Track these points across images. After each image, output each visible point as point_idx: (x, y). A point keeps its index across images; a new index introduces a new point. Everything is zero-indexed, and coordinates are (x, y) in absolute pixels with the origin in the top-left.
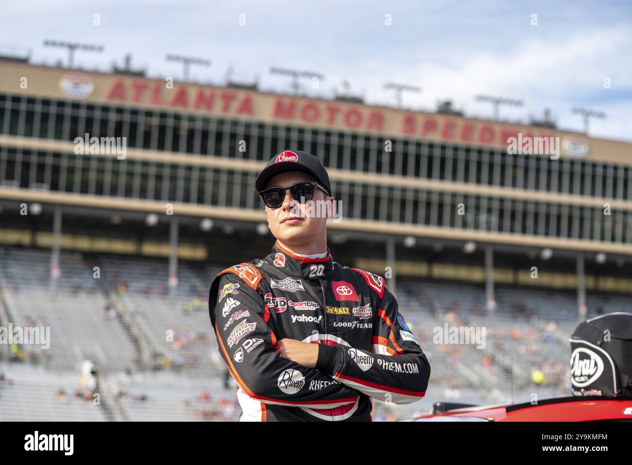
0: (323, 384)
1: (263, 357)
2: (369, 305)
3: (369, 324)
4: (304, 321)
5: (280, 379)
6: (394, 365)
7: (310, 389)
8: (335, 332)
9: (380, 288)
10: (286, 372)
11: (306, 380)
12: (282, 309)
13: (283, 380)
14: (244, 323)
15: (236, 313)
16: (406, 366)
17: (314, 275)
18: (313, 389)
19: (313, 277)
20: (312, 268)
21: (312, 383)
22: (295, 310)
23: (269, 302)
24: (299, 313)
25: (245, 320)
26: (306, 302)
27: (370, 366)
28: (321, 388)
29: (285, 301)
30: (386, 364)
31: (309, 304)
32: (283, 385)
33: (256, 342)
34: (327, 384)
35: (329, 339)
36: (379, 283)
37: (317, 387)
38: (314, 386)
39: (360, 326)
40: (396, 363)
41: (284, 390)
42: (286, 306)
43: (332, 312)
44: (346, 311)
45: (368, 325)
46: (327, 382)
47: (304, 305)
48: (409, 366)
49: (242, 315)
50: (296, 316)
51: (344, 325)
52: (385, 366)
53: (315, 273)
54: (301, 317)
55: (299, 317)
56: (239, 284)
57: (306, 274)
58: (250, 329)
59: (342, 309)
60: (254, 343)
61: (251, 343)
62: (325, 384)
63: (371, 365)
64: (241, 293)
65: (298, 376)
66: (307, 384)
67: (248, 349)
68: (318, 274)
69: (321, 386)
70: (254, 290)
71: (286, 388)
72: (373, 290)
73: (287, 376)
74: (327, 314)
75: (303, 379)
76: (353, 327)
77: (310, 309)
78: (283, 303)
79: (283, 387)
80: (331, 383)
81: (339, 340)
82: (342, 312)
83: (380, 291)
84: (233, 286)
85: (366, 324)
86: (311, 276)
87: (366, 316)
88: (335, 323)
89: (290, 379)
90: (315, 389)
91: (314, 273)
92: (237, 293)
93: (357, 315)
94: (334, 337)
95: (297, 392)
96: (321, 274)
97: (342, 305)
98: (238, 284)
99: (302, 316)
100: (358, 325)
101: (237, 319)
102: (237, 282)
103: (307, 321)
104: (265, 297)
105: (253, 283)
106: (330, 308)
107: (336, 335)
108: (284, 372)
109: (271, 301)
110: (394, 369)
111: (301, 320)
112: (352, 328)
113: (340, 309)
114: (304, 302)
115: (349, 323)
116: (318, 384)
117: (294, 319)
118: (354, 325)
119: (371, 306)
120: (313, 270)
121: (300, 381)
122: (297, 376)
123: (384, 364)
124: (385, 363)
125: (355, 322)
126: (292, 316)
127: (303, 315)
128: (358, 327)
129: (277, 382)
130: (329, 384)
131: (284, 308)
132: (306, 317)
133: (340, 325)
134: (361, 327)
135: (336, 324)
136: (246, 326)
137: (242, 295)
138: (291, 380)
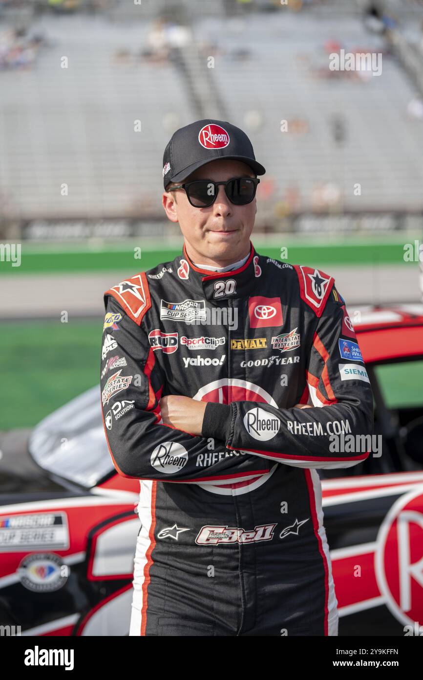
0: (217, 457)
1: (132, 429)
2: (295, 330)
3: (295, 358)
4: (199, 365)
5: (154, 455)
6: (312, 426)
7: (197, 465)
8: (242, 374)
9: (318, 301)
10: (162, 446)
11: (189, 454)
12: (171, 349)
13: (157, 457)
14: (118, 376)
15: (112, 359)
16: (331, 426)
17: (222, 294)
18: (201, 465)
19: (220, 297)
20: (217, 286)
21: (200, 458)
22: (189, 350)
23: (154, 342)
24: (192, 354)
25: (119, 372)
26: (204, 338)
27: (275, 432)
28: (213, 462)
29: (177, 338)
30: (298, 427)
31: (208, 341)
32: (157, 463)
33: (125, 407)
34: (223, 456)
35: (233, 385)
36: (320, 294)
37: (208, 461)
38: (203, 462)
39: (280, 362)
40: (315, 423)
41: (160, 469)
42: (177, 346)
43: (239, 348)
44: (261, 343)
45: (293, 360)
46: (223, 453)
47: (201, 342)
48: (336, 424)
49: (118, 363)
50: (188, 359)
51: (256, 365)
52: (298, 429)
53: (224, 291)
54: (195, 360)
55: (193, 359)
56: (121, 315)
57: (209, 295)
58: (122, 385)
59: (255, 341)
60: (122, 408)
61: (120, 408)
62: (220, 457)
63: (277, 431)
64: (122, 329)
65: (178, 451)
66: (192, 460)
67: (116, 414)
68: (227, 292)
69: (214, 460)
70: (137, 325)
71: (163, 467)
72: (307, 305)
73: (163, 452)
74: (232, 351)
75: (185, 455)
76: (270, 364)
77: (208, 348)
78: (173, 341)
79: (157, 466)
80: (229, 454)
81: (248, 385)
82: (255, 345)
83: (317, 305)
84: (113, 318)
85: (290, 359)
86: (217, 295)
87: (291, 346)
88: (243, 363)
89: (167, 455)
90: (205, 465)
91: (221, 292)
92: (116, 328)
93: (277, 348)
94: (241, 381)
95: (178, 470)
96: (232, 291)
97: (256, 335)
98: (119, 314)
99: (197, 358)
100: (278, 361)
101: (111, 368)
102: (118, 312)
103: (203, 364)
104: (149, 337)
105: (136, 315)
106: (237, 342)
107: (244, 378)
108: (159, 446)
109: (157, 342)
110: (312, 432)
111: (195, 364)
112: (269, 366)
113: (253, 341)
114: (201, 338)
115: (263, 360)
116: (208, 457)
117: (187, 361)
118: (272, 362)
119: (300, 331)
120: (218, 289)
121: (181, 458)
122: (176, 450)
123: (296, 427)
124: (298, 425)
125: (273, 358)
126: (184, 359)
127: (199, 357)
128: (277, 364)
129: (150, 461)
130: (227, 455)
131: (174, 348)
132: (202, 360)
133: (250, 364)
134: (283, 363)
135: (245, 363)
136: (119, 381)
137: (122, 332)
138: (169, 456)
